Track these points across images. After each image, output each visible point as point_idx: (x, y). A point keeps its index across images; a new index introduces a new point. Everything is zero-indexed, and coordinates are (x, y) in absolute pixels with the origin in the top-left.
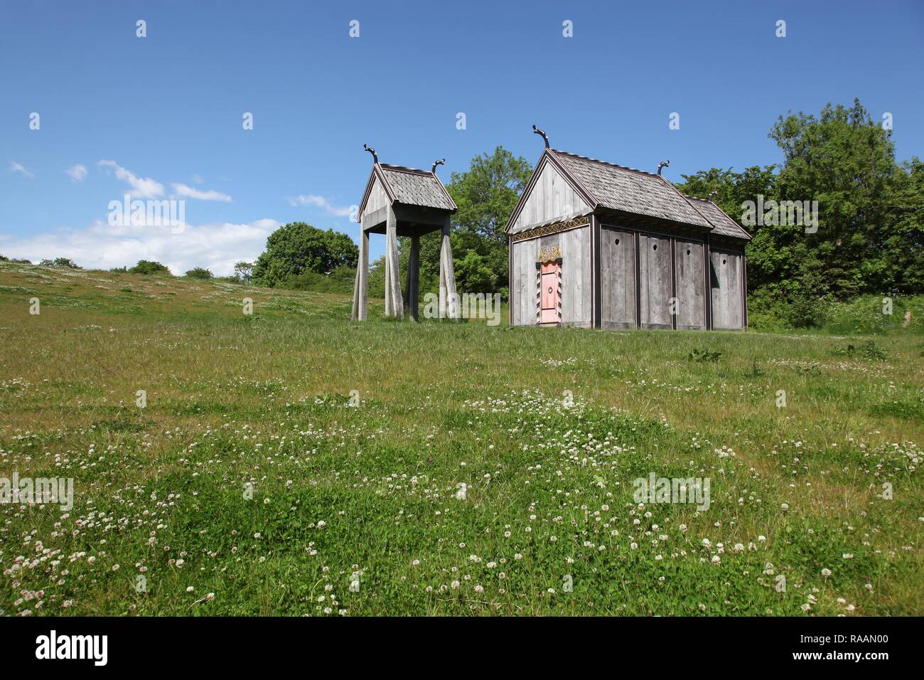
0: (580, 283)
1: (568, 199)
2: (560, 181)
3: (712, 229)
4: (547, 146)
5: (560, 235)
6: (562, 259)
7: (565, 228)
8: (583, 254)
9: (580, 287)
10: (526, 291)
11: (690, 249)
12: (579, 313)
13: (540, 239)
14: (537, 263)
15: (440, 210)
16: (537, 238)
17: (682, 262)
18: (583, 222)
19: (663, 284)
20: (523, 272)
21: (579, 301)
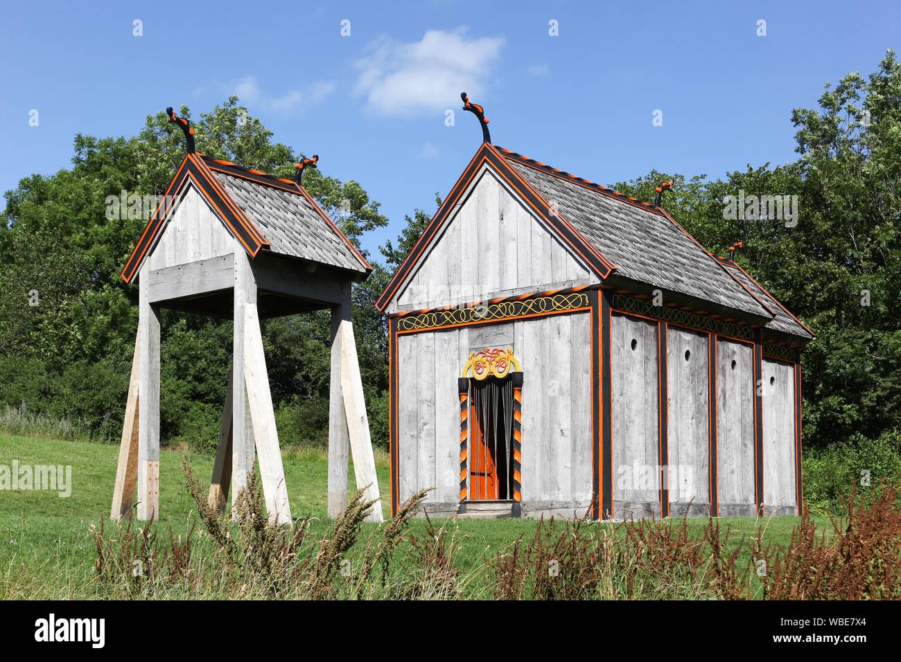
0: (566, 424)
1: (539, 253)
2: (518, 214)
3: (770, 320)
4: (487, 137)
5: (517, 325)
6: (521, 374)
7: (530, 312)
8: (573, 370)
9: (567, 433)
10: (433, 434)
11: (736, 358)
12: (564, 483)
13: (466, 331)
14: (460, 380)
15: (343, 270)
16: (460, 328)
17: (725, 384)
18: (575, 304)
19: (698, 426)
20: (426, 394)
21: (564, 459)
